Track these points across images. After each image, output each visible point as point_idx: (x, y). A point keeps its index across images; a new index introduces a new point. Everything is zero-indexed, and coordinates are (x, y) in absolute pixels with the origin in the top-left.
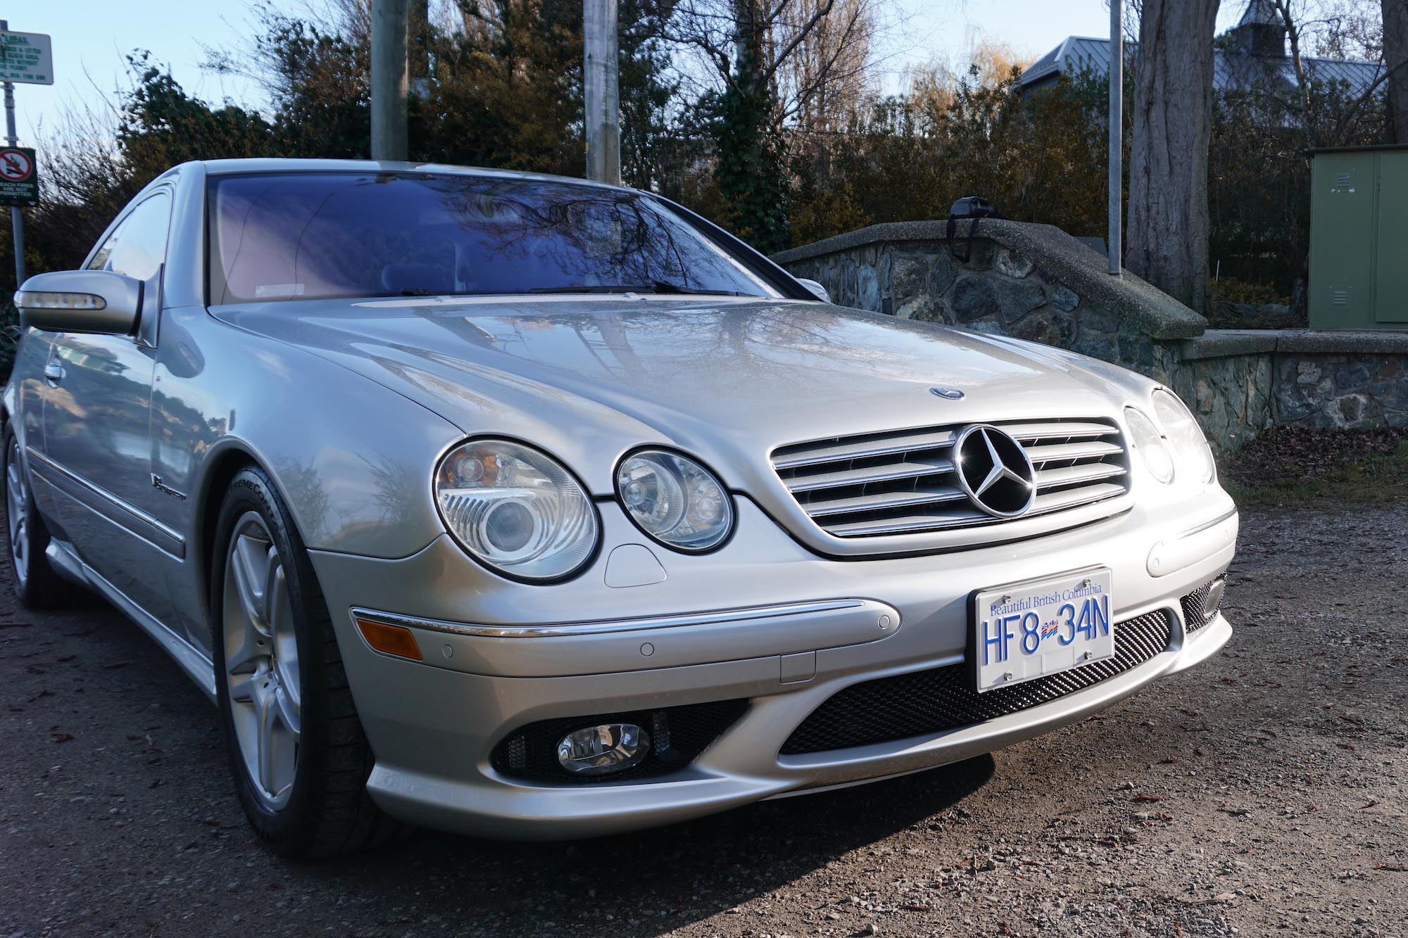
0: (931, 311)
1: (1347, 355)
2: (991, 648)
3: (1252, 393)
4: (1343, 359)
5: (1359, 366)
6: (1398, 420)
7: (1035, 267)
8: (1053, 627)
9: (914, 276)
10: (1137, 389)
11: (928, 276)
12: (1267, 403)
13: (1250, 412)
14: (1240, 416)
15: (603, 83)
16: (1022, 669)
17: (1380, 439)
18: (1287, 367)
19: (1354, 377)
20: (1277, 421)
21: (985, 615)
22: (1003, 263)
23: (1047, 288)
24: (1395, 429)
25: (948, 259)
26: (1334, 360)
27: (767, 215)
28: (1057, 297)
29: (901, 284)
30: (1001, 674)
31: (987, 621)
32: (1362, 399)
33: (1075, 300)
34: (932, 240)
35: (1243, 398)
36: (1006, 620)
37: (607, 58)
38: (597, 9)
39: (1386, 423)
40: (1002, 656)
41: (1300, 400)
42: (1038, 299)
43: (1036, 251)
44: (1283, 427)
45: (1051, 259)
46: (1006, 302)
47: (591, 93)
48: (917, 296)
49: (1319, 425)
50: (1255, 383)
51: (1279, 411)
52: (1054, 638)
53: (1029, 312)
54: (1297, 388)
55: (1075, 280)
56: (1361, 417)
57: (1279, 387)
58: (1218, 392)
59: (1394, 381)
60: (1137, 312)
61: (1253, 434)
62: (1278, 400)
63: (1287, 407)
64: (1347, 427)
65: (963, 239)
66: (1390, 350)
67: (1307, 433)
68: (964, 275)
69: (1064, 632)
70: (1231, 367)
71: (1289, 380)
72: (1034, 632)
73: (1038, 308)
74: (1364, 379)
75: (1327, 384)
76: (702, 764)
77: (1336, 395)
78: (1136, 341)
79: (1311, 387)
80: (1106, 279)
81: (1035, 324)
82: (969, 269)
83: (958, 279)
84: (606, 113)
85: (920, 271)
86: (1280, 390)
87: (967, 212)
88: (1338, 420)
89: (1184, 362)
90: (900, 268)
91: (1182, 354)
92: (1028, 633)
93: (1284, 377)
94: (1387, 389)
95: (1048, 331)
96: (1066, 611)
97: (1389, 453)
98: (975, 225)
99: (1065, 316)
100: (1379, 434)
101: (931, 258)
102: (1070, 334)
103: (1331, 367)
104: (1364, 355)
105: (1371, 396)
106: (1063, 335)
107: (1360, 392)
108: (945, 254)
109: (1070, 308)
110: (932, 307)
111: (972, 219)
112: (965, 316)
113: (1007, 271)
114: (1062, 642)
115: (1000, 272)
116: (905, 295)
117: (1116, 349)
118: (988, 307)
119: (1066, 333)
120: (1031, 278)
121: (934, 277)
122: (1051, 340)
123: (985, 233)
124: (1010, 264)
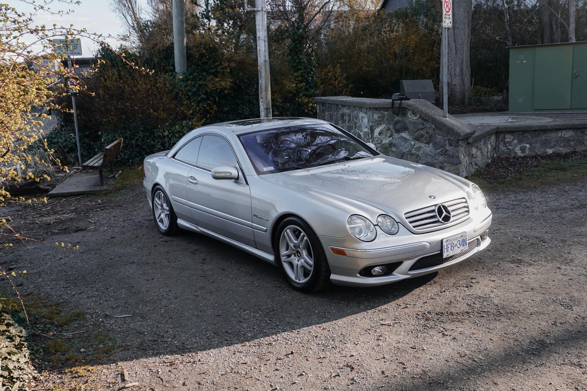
0: (386, 130)
1: (522, 131)
2: (446, 250)
3: (489, 147)
4: (521, 133)
5: (526, 134)
6: (540, 152)
7: (420, 117)
8: (456, 245)
9: (380, 119)
10: (467, 185)
11: (385, 119)
12: (495, 149)
13: (489, 153)
14: (486, 155)
15: (263, 46)
16: (451, 253)
17: (534, 160)
18: (501, 136)
19: (525, 138)
20: (498, 155)
21: (444, 244)
22: (409, 115)
23: (425, 123)
24: (539, 156)
25: (392, 113)
26: (518, 133)
27: (309, 76)
28: (428, 126)
29: (376, 121)
30: (447, 254)
32: (528, 146)
33: (434, 126)
34: (386, 108)
35: (486, 149)
36: (448, 244)
37: (265, 38)
38: (261, 21)
39: (536, 153)
40: (447, 251)
41: (506, 147)
42: (421, 126)
43: (421, 112)
44: (500, 157)
45: (426, 114)
46: (411, 127)
47: (260, 50)
48: (382, 125)
49: (513, 155)
50: (491, 143)
51: (499, 151)
52: (457, 247)
53: (418, 130)
54: (505, 143)
55: (434, 121)
56: (527, 152)
57: (499, 143)
58: (478, 150)
59: (539, 139)
60: (454, 131)
61: (490, 160)
62: (498, 147)
63: (501, 150)
64: (522, 155)
65: (397, 107)
66: (537, 129)
67: (509, 158)
68: (397, 118)
69: (458, 245)
70: (483, 141)
71: (502, 141)
72: (453, 246)
73: (422, 129)
74: (528, 139)
75: (516, 141)
76: (394, 273)
77: (518, 145)
78: (454, 140)
79: (510, 143)
80: (443, 120)
81: (420, 134)
82: (399, 117)
83: (395, 120)
84: (265, 56)
85: (383, 117)
86: (499, 144)
87: (397, 99)
88: (519, 153)
89: (468, 144)
90: (376, 116)
91: (467, 141)
93: (500, 140)
94: (537, 142)
95: (425, 136)
96: (459, 241)
97: (536, 166)
98: (401, 102)
99: (430, 131)
100: (533, 158)
101: (386, 113)
102: (432, 137)
103: (517, 136)
104: (528, 131)
105: (531, 145)
106: (430, 138)
107: (527, 143)
108: (390, 112)
109: (432, 129)
110: (387, 128)
111: (399, 101)
112: (398, 131)
113: (411, 117)
114: (458, 248)
115: (409, 117)
116: (378, 124)
117: (447, 142)
118: (405, 129)
119: (431, 137)
120: (419, 120)
121: (387, 119)
122: (426, 139)
123: (404, 106)
124: (412, 115)
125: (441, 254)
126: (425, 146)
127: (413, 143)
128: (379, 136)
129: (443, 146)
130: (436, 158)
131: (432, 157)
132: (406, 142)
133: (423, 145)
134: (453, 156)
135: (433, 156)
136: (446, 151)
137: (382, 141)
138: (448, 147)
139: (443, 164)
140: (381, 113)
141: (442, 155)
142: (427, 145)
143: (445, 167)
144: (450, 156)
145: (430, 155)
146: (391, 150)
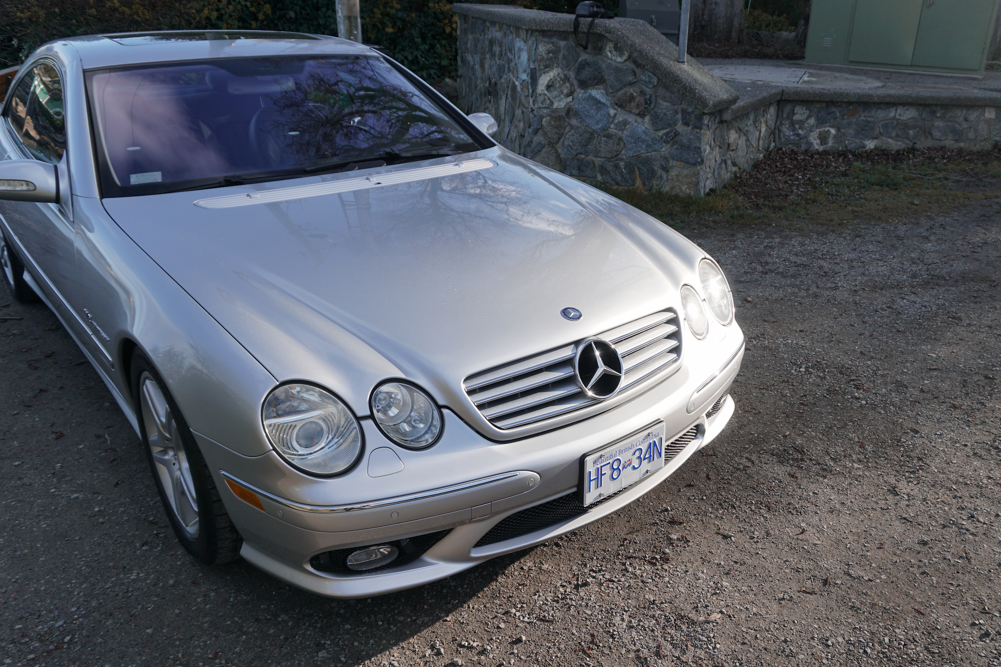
0: (562, 80)
1: (827, 102)
2: (593, 482)
3: (763, 130)
4: (824, 105)
5: (833, 109)
6: (853, 145)
7: (629, 57)
8: (629, 462)
9: (551, 55)
11: (560, 56)
12: (773, 133)
13: (761, 142)
14: (755, 145)
16: (609, 487)
17: (841, 160)
18: (787, 109)
19: (829, 116)
20: (778, 144)
21: (590, 467)
22: (609, 51)
23: (638, 71)
24: (851, 152)
25: (574, 45)
26: (818, 105)
28: (643, 78)
29: (543, 59)
30: (598, 494)
31: (591, 470)
32: (833, 131)
33: (655, 80)
34: (564, 32)
35: (757, 134)
36: (602, 467)
39: (846, 147)
40: (598, 485)
41: (794, 130)
42: (631, 78)
43: (632, 46)
44: (781, 149)
45: (641, 52)
46: (610, 78)
48: (553, 68)
49: (804, 147)
50: (766, 122)
51: (779, 138)
52: (629, 468)
53: (625, 86)
54: (792, 124)
55: (656, 68)
56: (830, 143)
57: (781, 122)
58: (742, 134)
59: (855, 120)
60: (694, 94)
61: (761, 155)
62: (780, 131)
63: (784, 136)
64: (821, 149)
65: (584, 33)
66: (855, 100)
67: (796, 153)
68: (584, 56)
69: (636, 463)
70: (752, 117)
71: (788, 118)
72: (618, 468)
73: (631, 84)
74: (835, 118)
75: (812, 121)
76: (426, 557)
77: (817, 128)
78: (693, 112)
79: (801, 123)
80: (675, 67)
81: (628, 94)
82: (587, 53)
83: (580, 60)
85: (556, 52)
86: (781, 124)
87: (587, 13)
88: (816, 145)
89: (722, 122)
90: (542, 49)
91: (721, 117)
92: (614, 470)
93: (785, 116)
94: (849, 124)
95: (637, 100)
96: (637, 452)
97: (845, 174)
98: (592, 22)
99: (648, 91)
100: (840, 155)
101: (562, 43)
102: (651, 103)
103: (815, 110)
104: (837, 102)
105: (838, 129)
106: (646, 103)
107: (832, 127)
108: (571, 42)
109: (651, 86)
110: (563, 77)
111: (590, 19)
112: (584, 85)
113: (613, 57)
114: (634, 468)
115: (607, 56)
116: (546, 67)
117: (679, 116)
118: (598, 80)
119: (648, 102)
120: (627, 63)
121: (564, 57)
122: (638, 106)
123: (599, 30)
124: (614, 53)
125: (579, 495)
126: (636, 121)
127: (612, 112)
128: (546, 92)
129: (671, 124)
130: (656, 147)
131: (648, 146)
132: (598, 109)
133: (631, 118)
134: (689, 147)
135: (650, 142)
136: (677, 134)
137: (552, 103)
138: (680, 127)
139: (668, 161)
140: (553, 43)
141: (667, 142)
142: (639, 120)
143: (672, 167)
144: (682, 146)
145: (643, 141)
146: (569, 124)
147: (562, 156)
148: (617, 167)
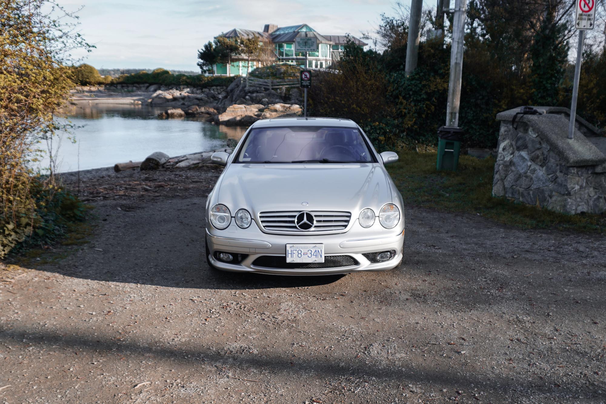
0: (509, 146)
7: (538, 135)
9: (506, 133)
15: (456, 48)
22: (530, 131)
23: (542, 142)
28: (544, 146)
33: (549, 147)
37: (459, 39)
42: (538, 146)
46: (530, 145)
47: (453, 52)
53: (536, 150)
55: (548, 141)
60: (564, 155)
73: (538, 149)
78: (565, 165)
81: (537, 154)
84: (457, 59)
95: (540, 157)
99: (546, 153)
102: (547, 160)
109: (547, 150)
110: (510, 144)
112: (519, 149)
113: (532, 135)
115: (529, 134)
117: (558, 167)
118: (524, 147)
119: (545, 159)
120: (538, 138)
121: (511, 134)
122: (541, 161)
123: (525, 120)
124: (532, 132)
126: (540, 170)
127: (529, 163)
129: (554, 172)
130: (547, 184)
131: (543, 183)
132: (524, 162)
133: (537, 167)
134: (561, 185)
135: (544, 181)
136: (557, 177)
137: (504, 158)
138: (558, 174)
139: (552, 192)
140: (507, 127)
141: (552, 182)
142: (541, 168)
143: (554, 196)
144: (558, 184)
145: (542, 180)
146: (511, 169)
147: (506, 186)
148: (529, 194)
